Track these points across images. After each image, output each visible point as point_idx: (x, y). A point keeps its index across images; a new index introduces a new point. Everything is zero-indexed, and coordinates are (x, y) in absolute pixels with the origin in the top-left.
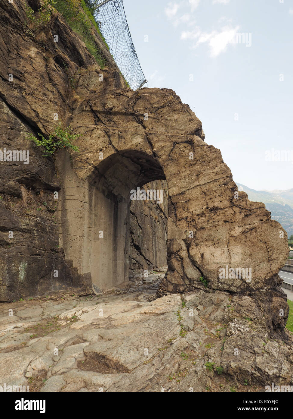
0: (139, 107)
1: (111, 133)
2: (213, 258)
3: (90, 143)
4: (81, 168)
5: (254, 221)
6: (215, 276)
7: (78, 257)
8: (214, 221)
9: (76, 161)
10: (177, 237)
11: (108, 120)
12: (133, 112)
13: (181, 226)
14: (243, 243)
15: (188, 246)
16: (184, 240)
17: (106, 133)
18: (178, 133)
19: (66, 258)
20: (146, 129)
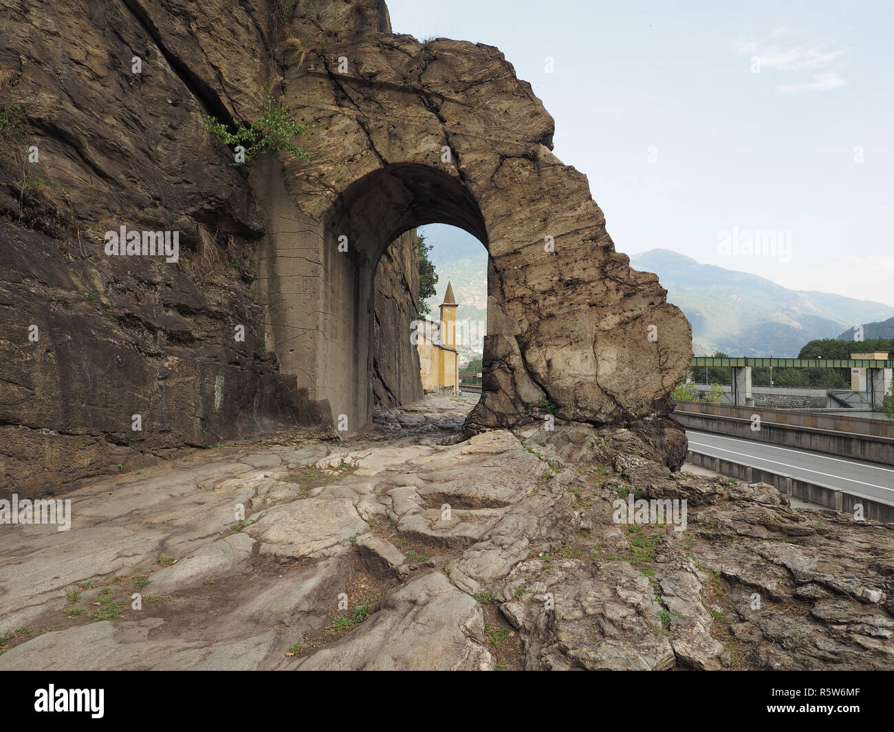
0: (434, 79)
1: (371, 126)
2: (568, 367)
3: (326, 143)
4: (308, 194)
5: (640, 305)
6: (571, 397)
7: (309, 369)
8: (571, 304)
9: (297, 178)
10: (504, 331)
11: (365, 99)
12: (419, 87)
13: (512, 312)
14: (620, 342)
15: (524, 348)
16: (516, 337)
17: (362, 125)
18: (509, 137)
19: (282, 371)
20: (446, 123)
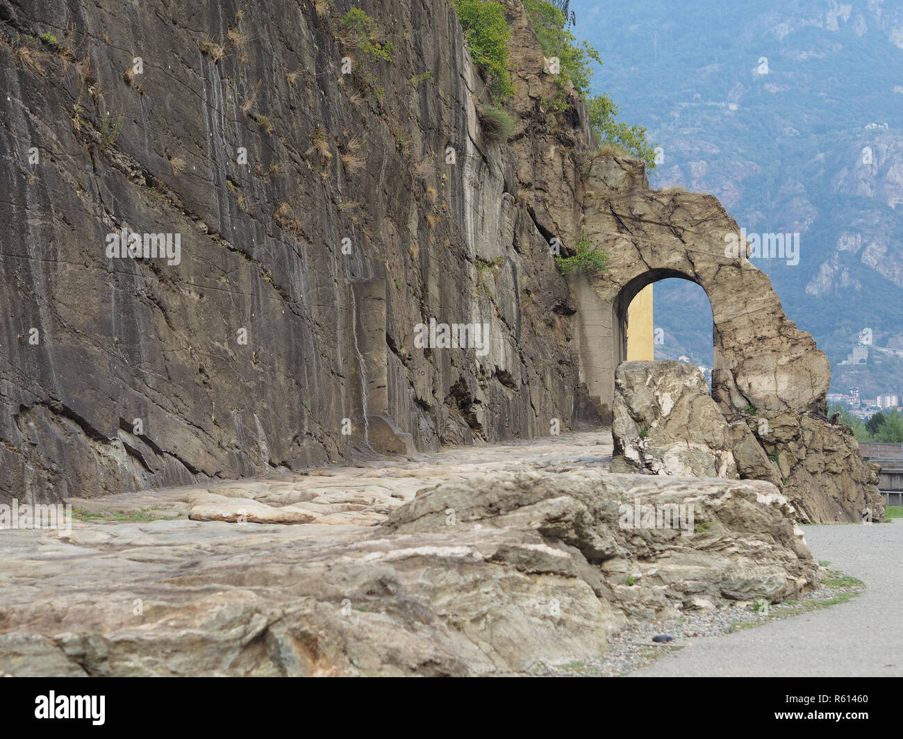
0: (678, 218)
1: (641, 245)
2: (760, 387)
3: (613, 256)
4: (603, 287)
5: (800, 351)
6: (762, 403)
8: (761, 351)
9: (595, 277)
10: (724, 367)
11: (636, 229)
12: (669, 223)
13: (728, 356)
14: (790, 372)
15: (735, 376)
16: (731, 370)
17: (635, 244)
19: (591, 394)
20: (686, 245)
